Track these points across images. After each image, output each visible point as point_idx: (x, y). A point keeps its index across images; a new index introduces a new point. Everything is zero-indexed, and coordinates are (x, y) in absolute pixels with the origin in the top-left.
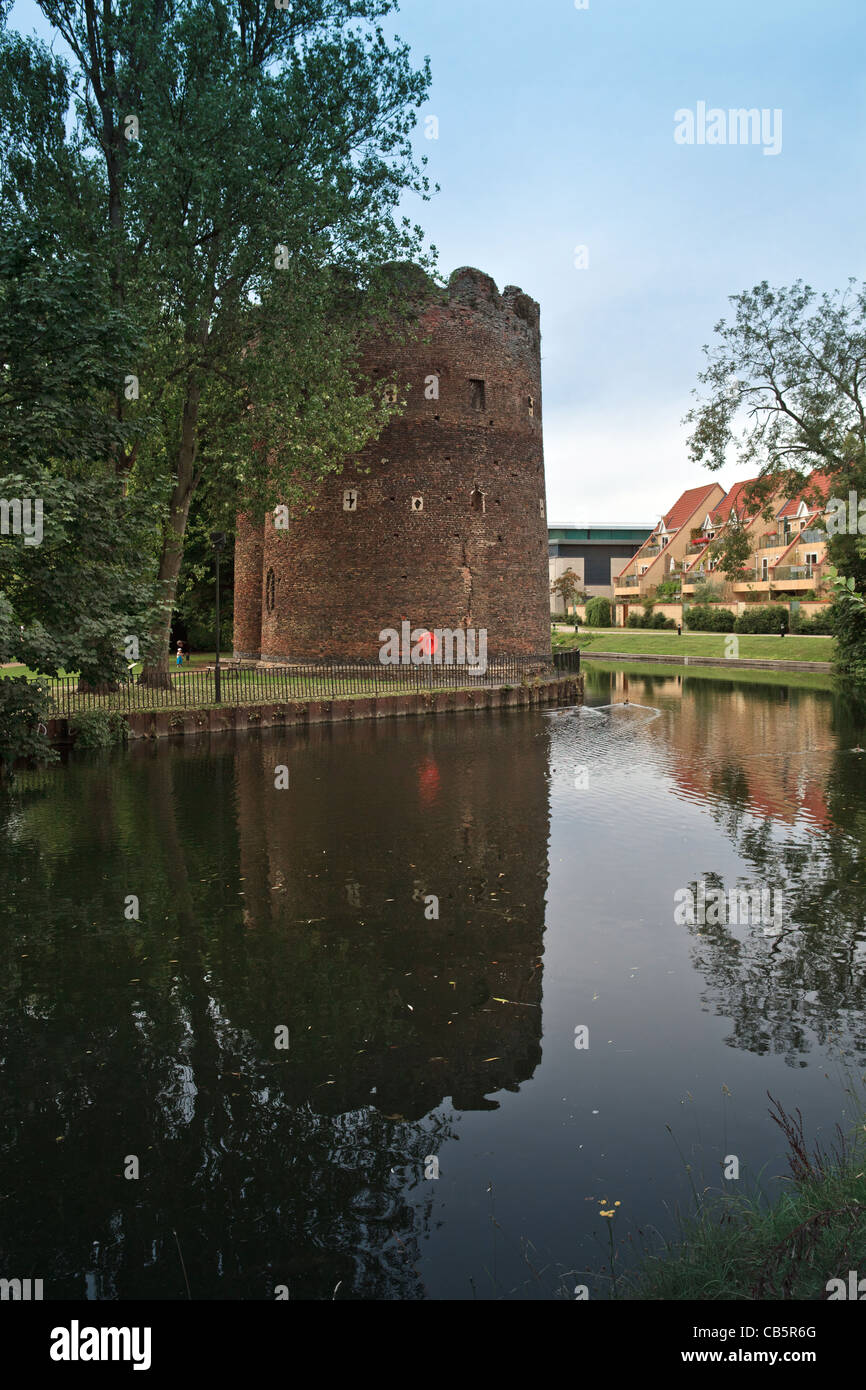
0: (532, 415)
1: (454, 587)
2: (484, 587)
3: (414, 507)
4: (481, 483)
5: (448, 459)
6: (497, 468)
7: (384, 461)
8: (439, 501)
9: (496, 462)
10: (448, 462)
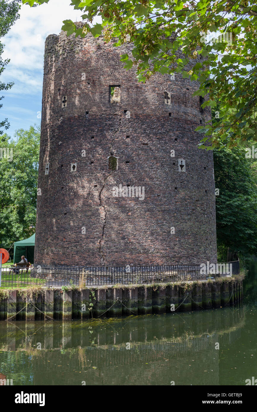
0: (169, 104)
1: (93, 219)
2: (114, 219)
3: (72, 170)
4: (114, 151)
5: (93, 137)
6: (128, 140)
7: (60, 142)
8: (86, 165)
9: (128, 137)
10: (93, 140)
